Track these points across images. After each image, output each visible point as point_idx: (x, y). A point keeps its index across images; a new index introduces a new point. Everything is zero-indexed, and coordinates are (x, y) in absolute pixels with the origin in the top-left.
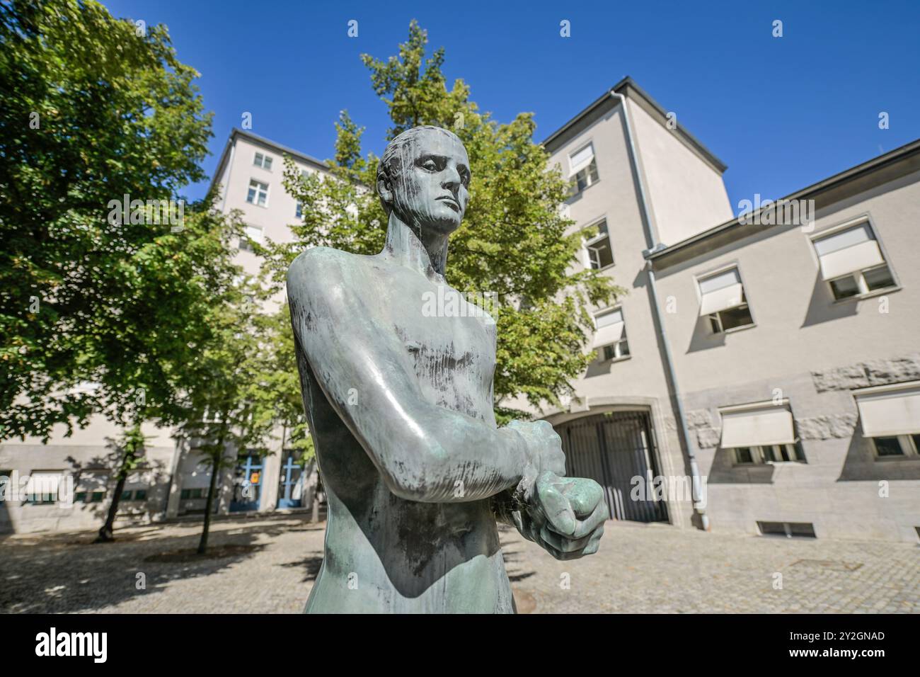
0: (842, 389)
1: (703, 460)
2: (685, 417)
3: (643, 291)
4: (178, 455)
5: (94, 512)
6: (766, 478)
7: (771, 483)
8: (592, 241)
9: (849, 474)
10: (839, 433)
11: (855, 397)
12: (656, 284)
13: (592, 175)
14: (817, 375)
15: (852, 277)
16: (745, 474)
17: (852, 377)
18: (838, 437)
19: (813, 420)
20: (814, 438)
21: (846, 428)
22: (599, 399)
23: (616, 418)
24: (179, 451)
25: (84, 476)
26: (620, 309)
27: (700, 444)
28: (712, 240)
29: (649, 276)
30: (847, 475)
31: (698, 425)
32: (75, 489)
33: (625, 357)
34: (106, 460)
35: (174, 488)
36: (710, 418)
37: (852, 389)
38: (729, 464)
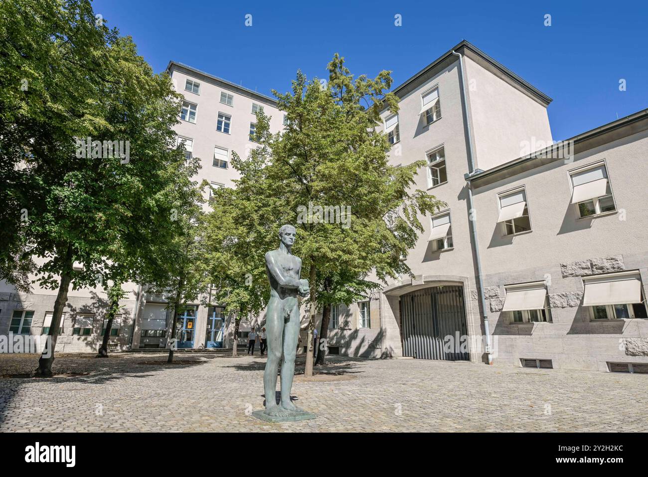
0: (577, 276)
1: (492, 319)
2: (483, 290)
3: (464, 203)
4: (138, 305)
5: (85, 342)
6: (528, 332)
7: (531, 335)
8: (434, 163)
9: (575, 330)
10: (572, 304)
11: (584, 281)
12: (473, 198)
13: (437, 112)
14: (563, 266)
15: (592, 202)
16: (516, 329)
17: (583, 268)
18: (572, 307)
19: (559, 295)
20: (558, 307)
21: (576, 300)
22: (431, 276)
23: (445, 290)
24: (139, 303)
25: (78, 317)
26: (448, 214)
27: (491, 309)
28: (510, 170)
29: (469, 192)
30: (574, 331)
31: (491, 297)
32: (73, 326)
33: (450, 248)
34: (92, 307)
35: (136, 329)
36: (499, 292)
37: (582, 276)
38: (508, 322)
